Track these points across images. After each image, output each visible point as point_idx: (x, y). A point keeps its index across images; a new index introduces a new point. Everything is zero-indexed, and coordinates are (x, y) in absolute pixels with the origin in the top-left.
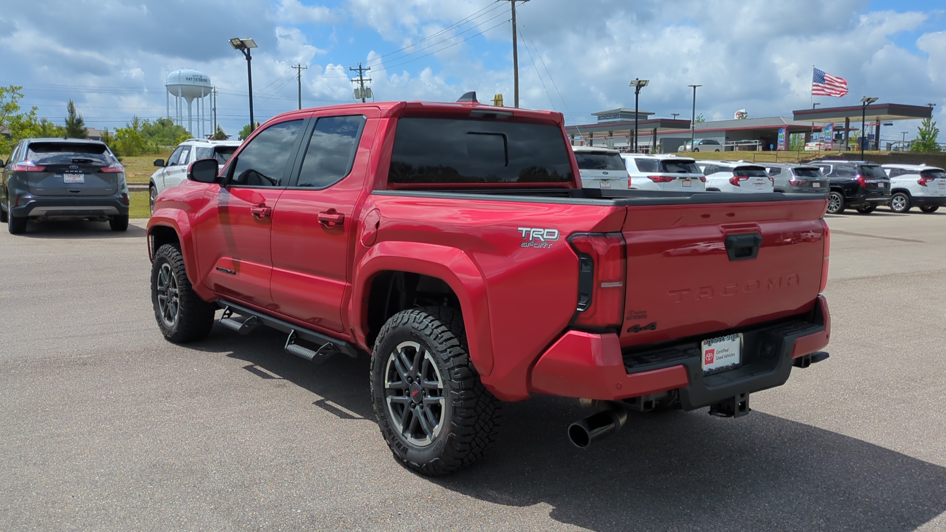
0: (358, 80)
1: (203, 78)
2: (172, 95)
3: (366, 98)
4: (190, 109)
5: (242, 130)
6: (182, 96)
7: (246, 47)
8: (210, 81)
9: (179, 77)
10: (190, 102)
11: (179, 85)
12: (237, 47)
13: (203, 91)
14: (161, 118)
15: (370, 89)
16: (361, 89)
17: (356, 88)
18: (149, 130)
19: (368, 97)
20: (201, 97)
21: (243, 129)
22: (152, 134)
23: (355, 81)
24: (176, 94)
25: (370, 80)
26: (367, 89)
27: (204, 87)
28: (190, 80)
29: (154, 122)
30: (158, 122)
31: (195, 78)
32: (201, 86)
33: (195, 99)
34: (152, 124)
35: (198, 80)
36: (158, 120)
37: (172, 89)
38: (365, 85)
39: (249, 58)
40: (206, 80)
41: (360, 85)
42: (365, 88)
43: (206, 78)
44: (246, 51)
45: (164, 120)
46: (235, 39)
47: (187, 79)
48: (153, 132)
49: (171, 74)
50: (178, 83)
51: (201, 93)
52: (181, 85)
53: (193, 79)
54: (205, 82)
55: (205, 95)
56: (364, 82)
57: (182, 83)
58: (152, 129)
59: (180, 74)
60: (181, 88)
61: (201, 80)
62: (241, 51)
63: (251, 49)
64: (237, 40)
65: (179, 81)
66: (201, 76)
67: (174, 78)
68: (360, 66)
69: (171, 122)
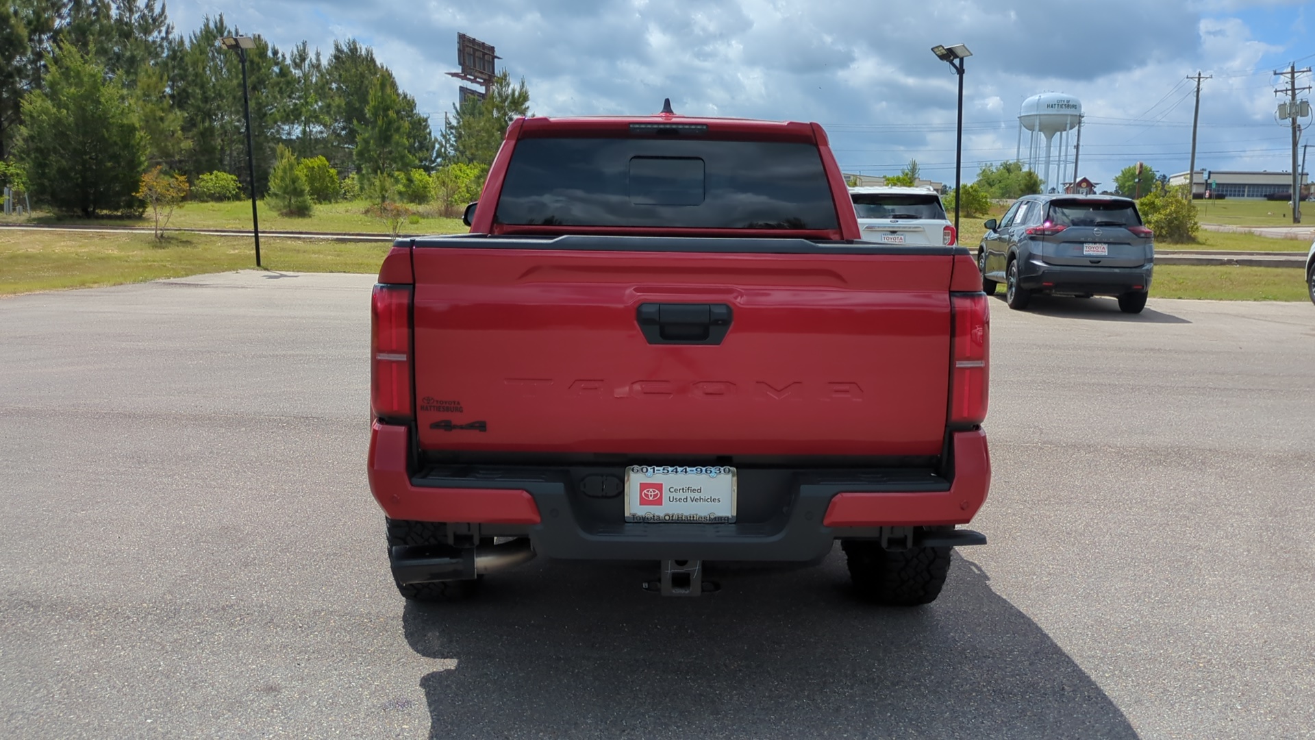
0: (1287, 90)
1: (1070, 103)
2: (1026, 130)
3: (1299, 117)
4: (1049, 147)
5: (1119, 174)
6: (1040, 130)
7: (956, 56)
8: (1080, 106)
9: (1038, 104)
10: (1050, 137)
11: (1037, 115)
12: (942, 57)
13: (1068, 122)
14: (1007, 161)
15: (1307, 102)
16: (1290, 104)
17: (1282, 103)
18: (988, 179)
19: (1301, 116)
20: (1065, 130)
21: (1121, 173)
22: (992, 183)
23: (1282, 91)
24: (1031, 129)
25: (1310, 88)
26: (1302, 102)
27: (1072, 115)
28: (1052, 107)
29: (996, 168)
30: (1002, 167)
31: (1060, 104)
32: (1067, 115)
33: (1059, 133)
34: (995, 171)
35: (1063, 106)
36: (1002, 165)
37: (1027, 123)
38: (1298, 98)
39: (961, 71)
40: (1074, 106)
41: (1290, 98)
42: (1298, 102)
43: (1075, 104)
44: (957, 62)
45: (1011, 164)
46: (937, 47)
47: (1048, 106)
48: (993, 181)
49: (1027, 100)
50: (1035, 113)
51: (1066, 124)
52: (1040, 115)
53: (1056, 106)
54: (1073, 109)
55: (1071, 128)
56: (1297, 92)
57: (1042, 113)
58: (993, 177)
59: (1039, 99)
60: (1040, 119)
61: (1068, 106)
62: (948, 63)
63: (965, 59)
64: (941, 48)
65: (1037, 110)
66: (1068, 101)
67: (1031, 106)
68: (1293, 68)
69: (1020, 167)
